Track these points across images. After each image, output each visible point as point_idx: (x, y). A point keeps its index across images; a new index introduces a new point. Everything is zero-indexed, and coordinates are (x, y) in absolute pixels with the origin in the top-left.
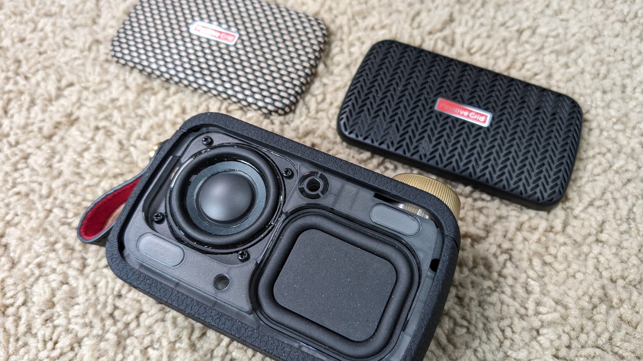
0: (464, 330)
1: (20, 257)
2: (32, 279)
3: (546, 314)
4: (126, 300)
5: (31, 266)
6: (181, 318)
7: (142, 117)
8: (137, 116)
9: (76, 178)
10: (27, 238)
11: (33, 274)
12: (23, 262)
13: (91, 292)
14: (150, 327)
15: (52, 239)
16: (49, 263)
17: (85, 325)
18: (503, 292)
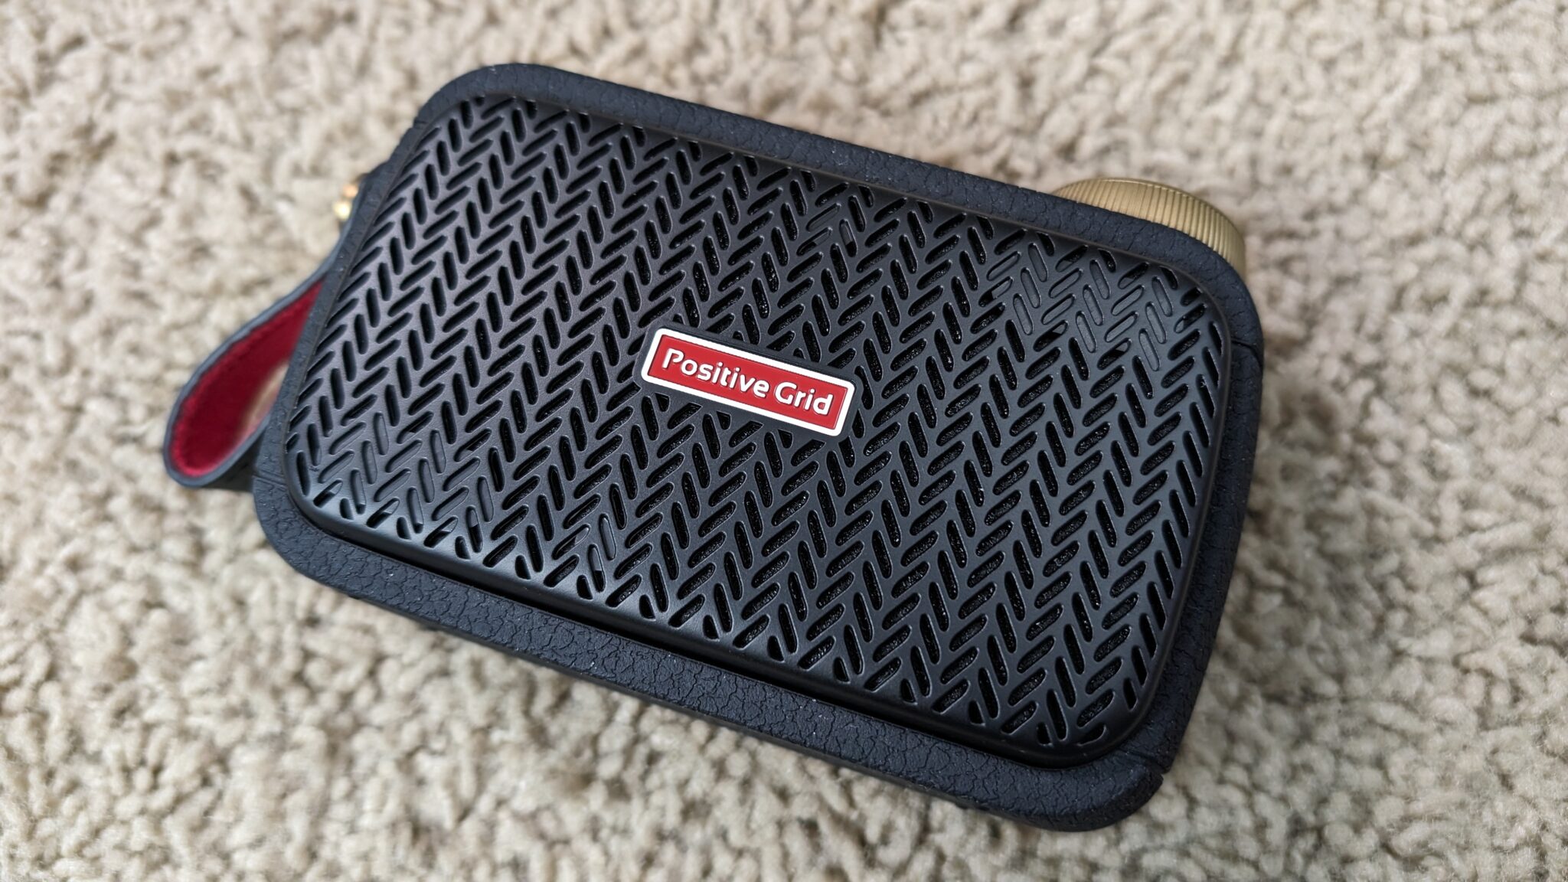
0: (1276, 600)
1: (14, 550)
2: (60, 606)
3: (1490, 528)
4: (335, 632)
5: (51, 570)
6: (494, 663)
7: (296, 112)
8: (281, 110)
9: (135, 308)
10: (25, 493)
11: (59, 591)
12: (27, 562)
13: (231, 622)
14: (410, 697)
15: (97, 488)
16: (100, 556)
17: (232, 713)
18: (1368, 484)
